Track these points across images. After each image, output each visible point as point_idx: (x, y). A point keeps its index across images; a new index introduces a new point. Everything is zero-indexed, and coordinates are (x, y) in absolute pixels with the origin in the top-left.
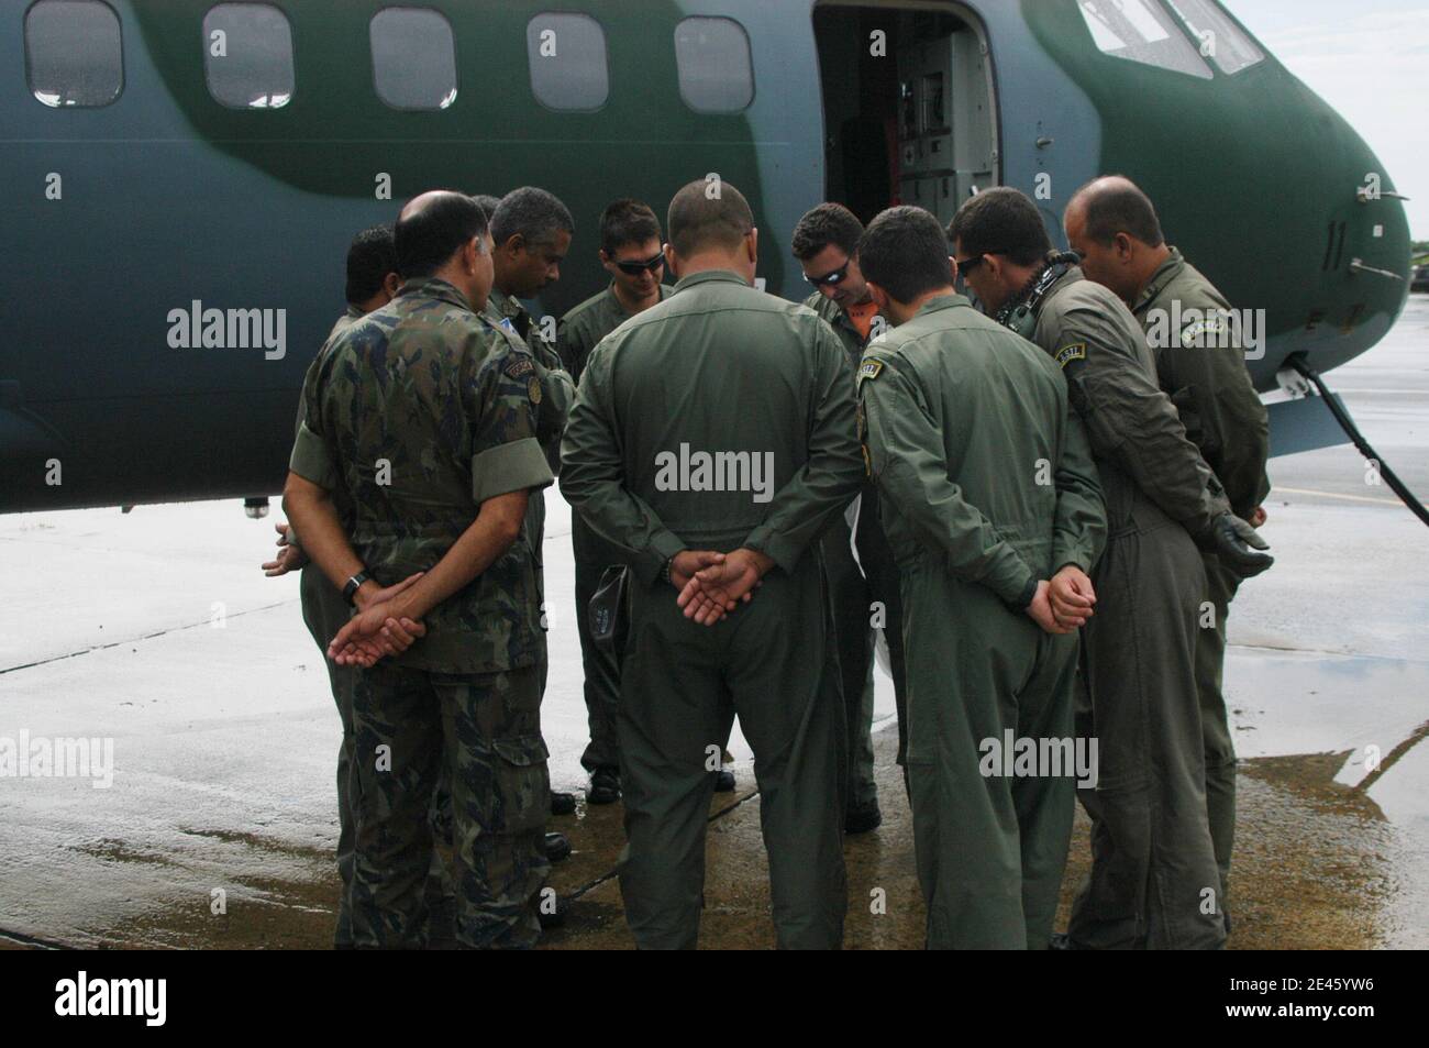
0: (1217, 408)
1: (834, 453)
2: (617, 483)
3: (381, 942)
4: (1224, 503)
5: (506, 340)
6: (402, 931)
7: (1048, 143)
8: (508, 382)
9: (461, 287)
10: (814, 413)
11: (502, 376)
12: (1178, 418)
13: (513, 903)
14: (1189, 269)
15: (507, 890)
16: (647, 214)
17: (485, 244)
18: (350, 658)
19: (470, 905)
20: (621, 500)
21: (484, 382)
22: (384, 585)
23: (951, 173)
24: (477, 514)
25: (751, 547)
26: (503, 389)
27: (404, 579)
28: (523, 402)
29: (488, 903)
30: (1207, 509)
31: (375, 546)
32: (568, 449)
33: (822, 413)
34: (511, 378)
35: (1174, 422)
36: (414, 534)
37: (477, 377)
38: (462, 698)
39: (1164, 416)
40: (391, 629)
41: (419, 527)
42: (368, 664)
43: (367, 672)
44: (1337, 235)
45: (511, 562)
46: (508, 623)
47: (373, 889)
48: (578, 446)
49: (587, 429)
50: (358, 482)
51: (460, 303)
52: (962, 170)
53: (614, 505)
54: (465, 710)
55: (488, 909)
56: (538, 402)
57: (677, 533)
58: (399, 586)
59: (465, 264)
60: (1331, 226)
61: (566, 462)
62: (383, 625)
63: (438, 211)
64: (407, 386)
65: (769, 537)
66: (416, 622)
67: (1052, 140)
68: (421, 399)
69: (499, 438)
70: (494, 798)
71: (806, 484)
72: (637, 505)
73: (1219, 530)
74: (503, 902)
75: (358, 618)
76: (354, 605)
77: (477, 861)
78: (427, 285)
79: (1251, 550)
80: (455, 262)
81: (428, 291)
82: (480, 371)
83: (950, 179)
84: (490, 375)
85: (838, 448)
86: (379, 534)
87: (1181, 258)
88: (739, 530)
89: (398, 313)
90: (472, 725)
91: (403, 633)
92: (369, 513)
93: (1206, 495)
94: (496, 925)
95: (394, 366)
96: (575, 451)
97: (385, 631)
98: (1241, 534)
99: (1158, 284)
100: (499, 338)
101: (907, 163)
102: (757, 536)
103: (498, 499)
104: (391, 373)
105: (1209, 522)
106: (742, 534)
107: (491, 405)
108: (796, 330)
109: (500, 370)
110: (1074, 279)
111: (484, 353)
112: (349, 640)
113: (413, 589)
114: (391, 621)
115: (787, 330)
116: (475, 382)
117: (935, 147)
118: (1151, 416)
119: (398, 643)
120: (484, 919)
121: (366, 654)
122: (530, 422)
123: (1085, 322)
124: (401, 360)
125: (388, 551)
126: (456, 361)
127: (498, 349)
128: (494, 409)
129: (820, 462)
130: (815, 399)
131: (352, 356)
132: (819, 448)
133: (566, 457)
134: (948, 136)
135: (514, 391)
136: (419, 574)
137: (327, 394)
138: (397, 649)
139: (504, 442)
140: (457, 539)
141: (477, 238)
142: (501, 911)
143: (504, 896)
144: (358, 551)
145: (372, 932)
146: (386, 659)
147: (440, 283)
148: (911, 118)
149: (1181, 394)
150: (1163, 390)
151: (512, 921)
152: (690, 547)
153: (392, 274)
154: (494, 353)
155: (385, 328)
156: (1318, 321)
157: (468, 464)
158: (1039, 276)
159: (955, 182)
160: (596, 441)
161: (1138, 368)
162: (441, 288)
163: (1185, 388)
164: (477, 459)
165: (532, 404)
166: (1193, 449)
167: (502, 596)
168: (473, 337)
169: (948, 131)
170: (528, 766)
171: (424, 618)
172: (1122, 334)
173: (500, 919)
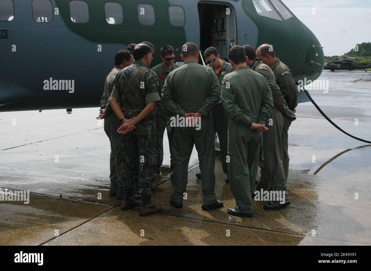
0: (289, 88)
1: (214, 94)
2: (173, 101)
3: (125, 186)
4: (287, 107)
5: (153, 73)
6: (130, 184)
7: (247, 34)
8: (153, 81)
9: (145, 63)
10: (211, 87)
11: (152, 80)
12: (280, 90)
13: (150, 179)
14: (281, 62)
15: (148, 176)
16: (171, 48)
17: (150, 55)
18: (121, 132)
19: (141, 179)
20: (174, 104)
21: (149, 81)
22: (128, 119)
23: (226, 40)
24: (146, 106)
25: (199, 112)
26: (152, 83)
27: (132, 118)
28: (156, 85)
29: (145, 178)
30: (284, 107)
31: (127, 111)
32: (163, 94)
33: (212, 87)
34: (154, 81)
35: (279, 91)
36: (134, 109)
37: (147, 80)
38: (142, 140)
39: (277, 89)
40: (129, 127)
41: (135, 108)
42: (125, 134)
43: (124, 135)
44: (308, 55)
45: (152, 115)
46: (151, 126)
47: (125, 176)
48: (165, 93)
49: (167, 90)
50: (124, 99)
51: (145, 66)
52: (228, 40)
53: (172, 104)
54: (143, 142)
55: (145, 180)
56: (158, 85)
57: (184, 110)
58: (131, 119)
59: (146, 58)
60: (307, 53)
61: (163, 97)
62: (128, 126)
63: (142, 48)
64: (134, 81)
65: (202, 110)
66: (134, 126)
67: (248, 34)
68: (136, 84)
69: (151, 92)
70: (147, 159)
71: (209, 100)
72: (177, 105)
73: (286, 112)
74: (148, 178)
75: (123, 125)
76: (122, 123)
77: (143, 170)
78: (139, 62)
79: (293, 116)
80: (144, 58)
81: (139, 63)
82: (148, 79)
83: (226, 41)
84: (150, 80)
85: (216, 94)
86: (127, 109)
87: (279, 60)
88: (197, 109)
89: (133, 67)
90: (144, 145)
91: (132, 128)
92: (126, 104)
93: (284, 105)
94: (146, 183)
95: (132, 77)
96: (165, 94)
97: (128, 127)
98: (291, 113)
99: (276, 64)
100: (152, 73)
101: (215, 38)
102: (200, 110)
103: (150, 103)
104: (131, 79)
105: (284, 110)
106: (197, 110)
107: (150, 85)
108: (207, 71)
109: (151, 79)
110: (261, 63)
111: (149, 76)
112: (121, 129)
113: (134, 120)
114: (129, 126)
115: (206, 71)
116: (147, 81)
117: (222, 34)
118: (275, 89)
119: (130, 130)
120: (144, 181)
121: (124, 132)
122: (157, 89)
123: (264, 71)
124: (133, 76)
125: (129, 112)
126: (143, 77)
127: (151, 75)
128: (150, 86)
129: (211, 96)
130: (211, 84)
131: (124, 75)
132: (212, 94)
133: (163, 96)
134: (225, 32)
135: (154, 83)
136: (135, 117)
137: (119, 82)
138: (130, 131)
139: (152, 93)
140: (142, 110)
141: (149, 54)
142: (148, 180)
143: (148, 177)
144: (123, 112)
145: (124, 184)
146: (128, 133)
147: (141, 62)
148: (216, 28)
149: (281, 86)
150: (277, 84)
151: (149, 182)
152: (187, 112)
153: (125, 59)
154: (151, 76)
155: (130, 70)
156: (303, 74)
157: (145, 97)
158: (254, 62)
159: (227, 42)
160: (169, 93)
161: (273, 80)
162: (141, 63)
163: (282, 84)
164: (147, 95)
165: (157, 86)
166: (282, 96)
167: (150, 121)
168: (147, 73)
169: (225, 31)
170: (154, 153)
171: (135, 125)
172: (270, 74)
173: (147, 182)
